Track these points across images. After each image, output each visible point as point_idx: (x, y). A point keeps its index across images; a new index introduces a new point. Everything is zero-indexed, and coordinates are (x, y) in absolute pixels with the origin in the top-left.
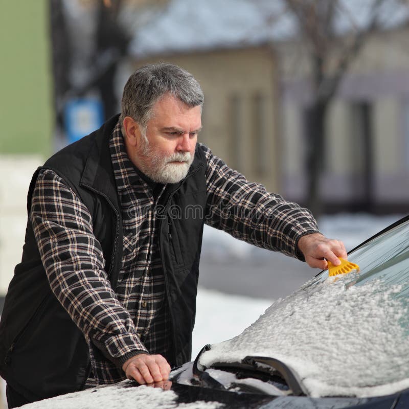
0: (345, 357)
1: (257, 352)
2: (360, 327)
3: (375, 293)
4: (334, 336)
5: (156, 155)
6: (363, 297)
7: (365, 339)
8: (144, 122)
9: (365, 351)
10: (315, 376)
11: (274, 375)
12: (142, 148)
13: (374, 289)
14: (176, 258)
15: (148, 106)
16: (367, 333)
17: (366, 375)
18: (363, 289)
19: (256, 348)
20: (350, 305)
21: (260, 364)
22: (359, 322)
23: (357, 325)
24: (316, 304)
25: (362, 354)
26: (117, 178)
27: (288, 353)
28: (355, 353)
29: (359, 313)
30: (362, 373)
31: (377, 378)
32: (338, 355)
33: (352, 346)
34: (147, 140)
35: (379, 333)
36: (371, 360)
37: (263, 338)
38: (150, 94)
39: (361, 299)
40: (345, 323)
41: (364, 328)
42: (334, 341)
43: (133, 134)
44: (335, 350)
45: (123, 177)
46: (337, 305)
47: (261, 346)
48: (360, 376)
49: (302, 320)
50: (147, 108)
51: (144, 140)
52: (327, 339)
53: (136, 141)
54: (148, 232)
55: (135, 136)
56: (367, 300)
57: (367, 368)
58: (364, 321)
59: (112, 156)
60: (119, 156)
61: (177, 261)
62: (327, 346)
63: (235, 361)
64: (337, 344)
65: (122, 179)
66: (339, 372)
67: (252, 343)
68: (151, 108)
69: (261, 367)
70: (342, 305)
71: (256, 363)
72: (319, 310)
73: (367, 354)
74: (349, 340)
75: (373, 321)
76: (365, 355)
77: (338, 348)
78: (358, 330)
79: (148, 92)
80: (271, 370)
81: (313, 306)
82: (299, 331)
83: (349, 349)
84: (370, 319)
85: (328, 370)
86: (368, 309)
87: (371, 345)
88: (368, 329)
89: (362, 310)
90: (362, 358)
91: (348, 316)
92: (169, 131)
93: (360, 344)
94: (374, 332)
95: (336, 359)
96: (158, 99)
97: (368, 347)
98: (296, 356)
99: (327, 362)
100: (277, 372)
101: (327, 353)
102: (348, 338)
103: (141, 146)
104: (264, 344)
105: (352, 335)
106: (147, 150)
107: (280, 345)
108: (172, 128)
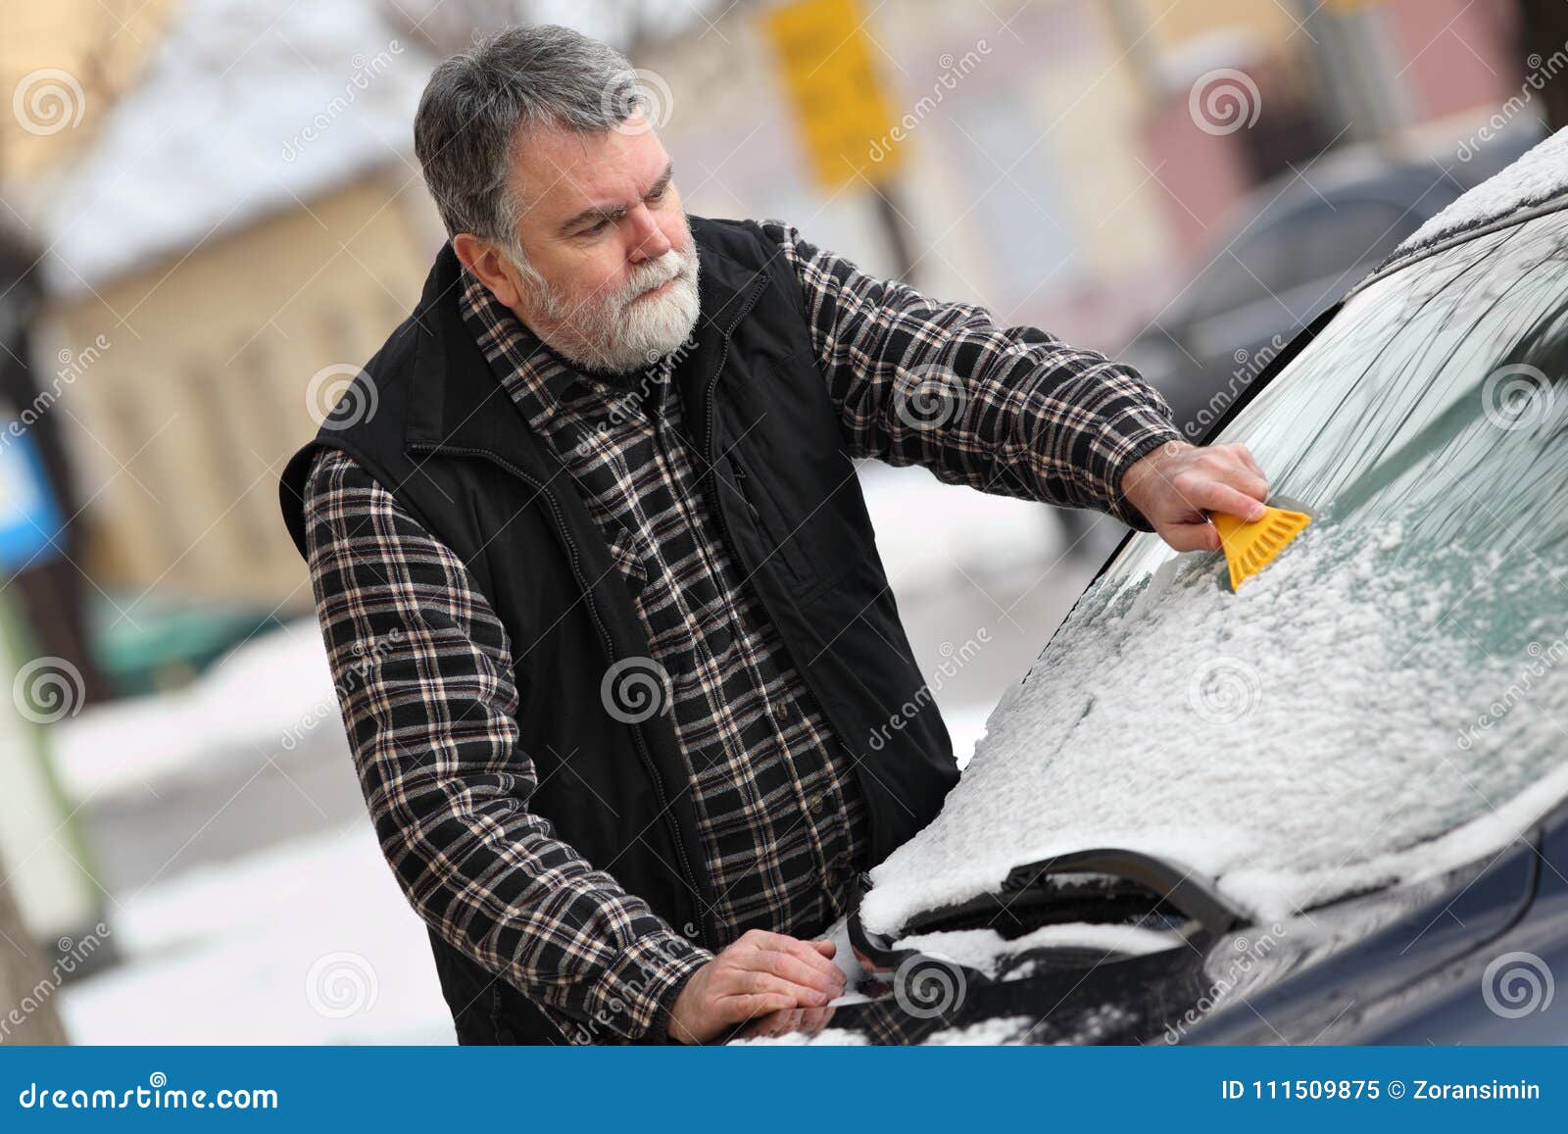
0: (1317, 778)
1: (1033, 848)
2: (1325, 679)
3: (1323, 568)
4: (1255, 732)
5: (581, 304)
6: (1294, 592)
7: (1358, 705)
8: (507, 231)
9: (1372, 742)
10: (1245, 862)
11: (1118, 897)
12: (536, 303)
13: (1314, 559)
14: (788, 565)
15: (491, 186)
16: (1355, 686)
17: (1406, 811)
18: (1281, 569)
19: (1023, 837)
20: (1262, 627)
21: (1061, 879)
22: (1315, 664)
23: (1313, 676)
24: (1151, 658)
25: (1365, 752)
26: (516, 398)
27: (1134, 821)
28: (1341, 757)
29: (1302, 639)
30: (1392, 808)
31: (1440, 809)
32: (1291, 779)
33: (1323, 741)
34: (539, 278)
35: (1395, 678)
36: (1402, 760)
37: (1031, 804)
38: (481, 151)
39: (1291, 599)
40: (1272, 683)
41: (1340, 677)
42: (1264, 744)
43: (498, 273)
44: (1278, 769)
45: (532, 387)
46: (1218, 641)
47: (1038, 826)
48: (1389, 817)
49: (1130, 717)
50: (496, 193)
51: (531, 278)
52: (1236, 745)
53: (513, 291)
54: (678, 515)
55: (505, 278)
56: (1311, 595)
57: (1400, 787)
58: (1329, 657)
59: (481, 341)
60: (498, 336)
61: (795, 576)
62: (1247, 763)
63: (977, 892)
64: (1273, 749)
65: (532, 394)
66: (1318, 826)
67: (1004, 829)
68: (502, 188)
69: (1069, 885)
70: (1237, 634)
71: (1049, 877)
72: (1169, 674)
73: (1384, 746)
74: (1309, 727)
75: (1360, 648)
76: (1379, 753)
77: (1284, 761)
78: (1325, 687)
79: (474, 148)
80: (1103, 885)
81: (1145, 667)
82: (1137, 749)
83: (1320, 751)
84: (1344, 646)
85: (1282, 832)
86: (1326, 619)
87: (1385, 719)
88: (1353, 676)
89: (1309, 629)
90: (1373, 763)
91: (1271, 660)
92: (580, 228)
93: (1349, 726)
94: (1378, 677)
95: (1291, 793)
96: (507, 157)
97: (1377, 726)
98: (1166, 822)
99: (1270, 811)
100: (1125, 883)
101: (1254, 785)
102: (1301, 722)
103: (532, 300)
104: (1044, 818)
105: (1312, 708)
106: (552, 302)
107: (1097, 808)
108: (587, 215)
